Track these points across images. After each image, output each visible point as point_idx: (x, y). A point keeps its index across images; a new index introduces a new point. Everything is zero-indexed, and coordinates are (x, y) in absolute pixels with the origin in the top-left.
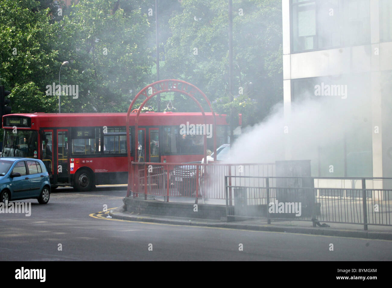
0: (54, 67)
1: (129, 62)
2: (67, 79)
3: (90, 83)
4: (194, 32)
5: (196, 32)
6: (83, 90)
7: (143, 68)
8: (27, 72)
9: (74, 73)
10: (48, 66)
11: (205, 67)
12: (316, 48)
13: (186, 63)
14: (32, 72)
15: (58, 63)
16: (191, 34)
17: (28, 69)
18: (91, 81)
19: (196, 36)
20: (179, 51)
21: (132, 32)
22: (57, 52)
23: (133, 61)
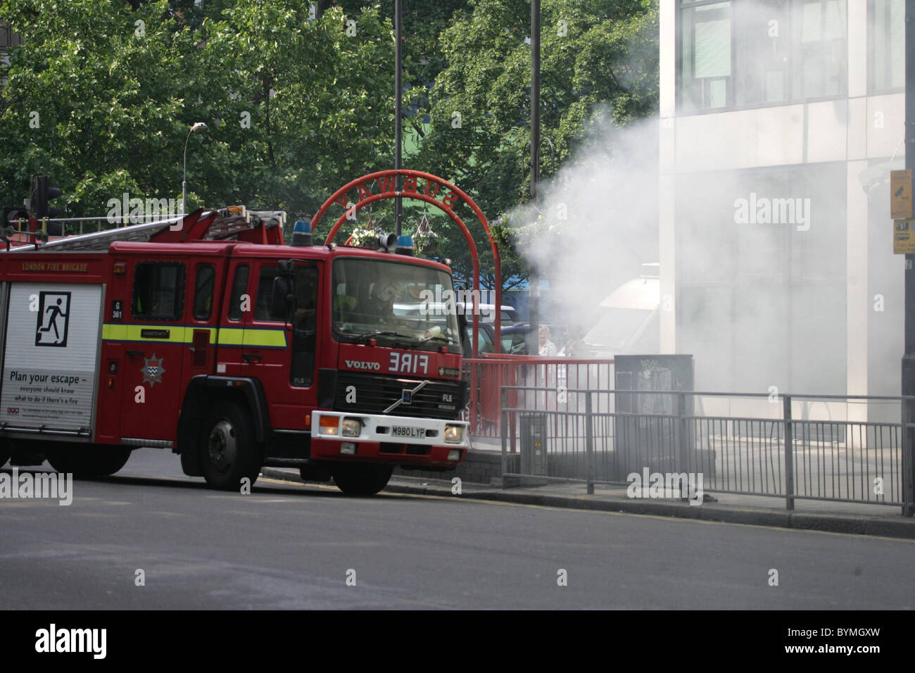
0: (173, 136)
1: (347, 128)
2: (203, 163)
3: (256, 173)
4: (496, 61)
5: (501, 59)
6: (238, 189)
7: (378, 143)
8: (111, 145)
9: (219, 150)
10: (159, 135)
11: (519, 141)
12: (731, 106)
13: (477, 131)
14: (123, 145)
15: (183, 128)
16: (490, 66)
17: (114, 139)
18: (258, 170)
19: (502, 70)
20: (462, 103)
21: (356, 61)
22: (182, 102)
23: (356, 126)
